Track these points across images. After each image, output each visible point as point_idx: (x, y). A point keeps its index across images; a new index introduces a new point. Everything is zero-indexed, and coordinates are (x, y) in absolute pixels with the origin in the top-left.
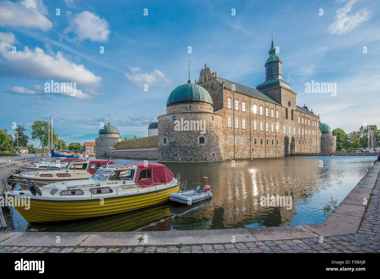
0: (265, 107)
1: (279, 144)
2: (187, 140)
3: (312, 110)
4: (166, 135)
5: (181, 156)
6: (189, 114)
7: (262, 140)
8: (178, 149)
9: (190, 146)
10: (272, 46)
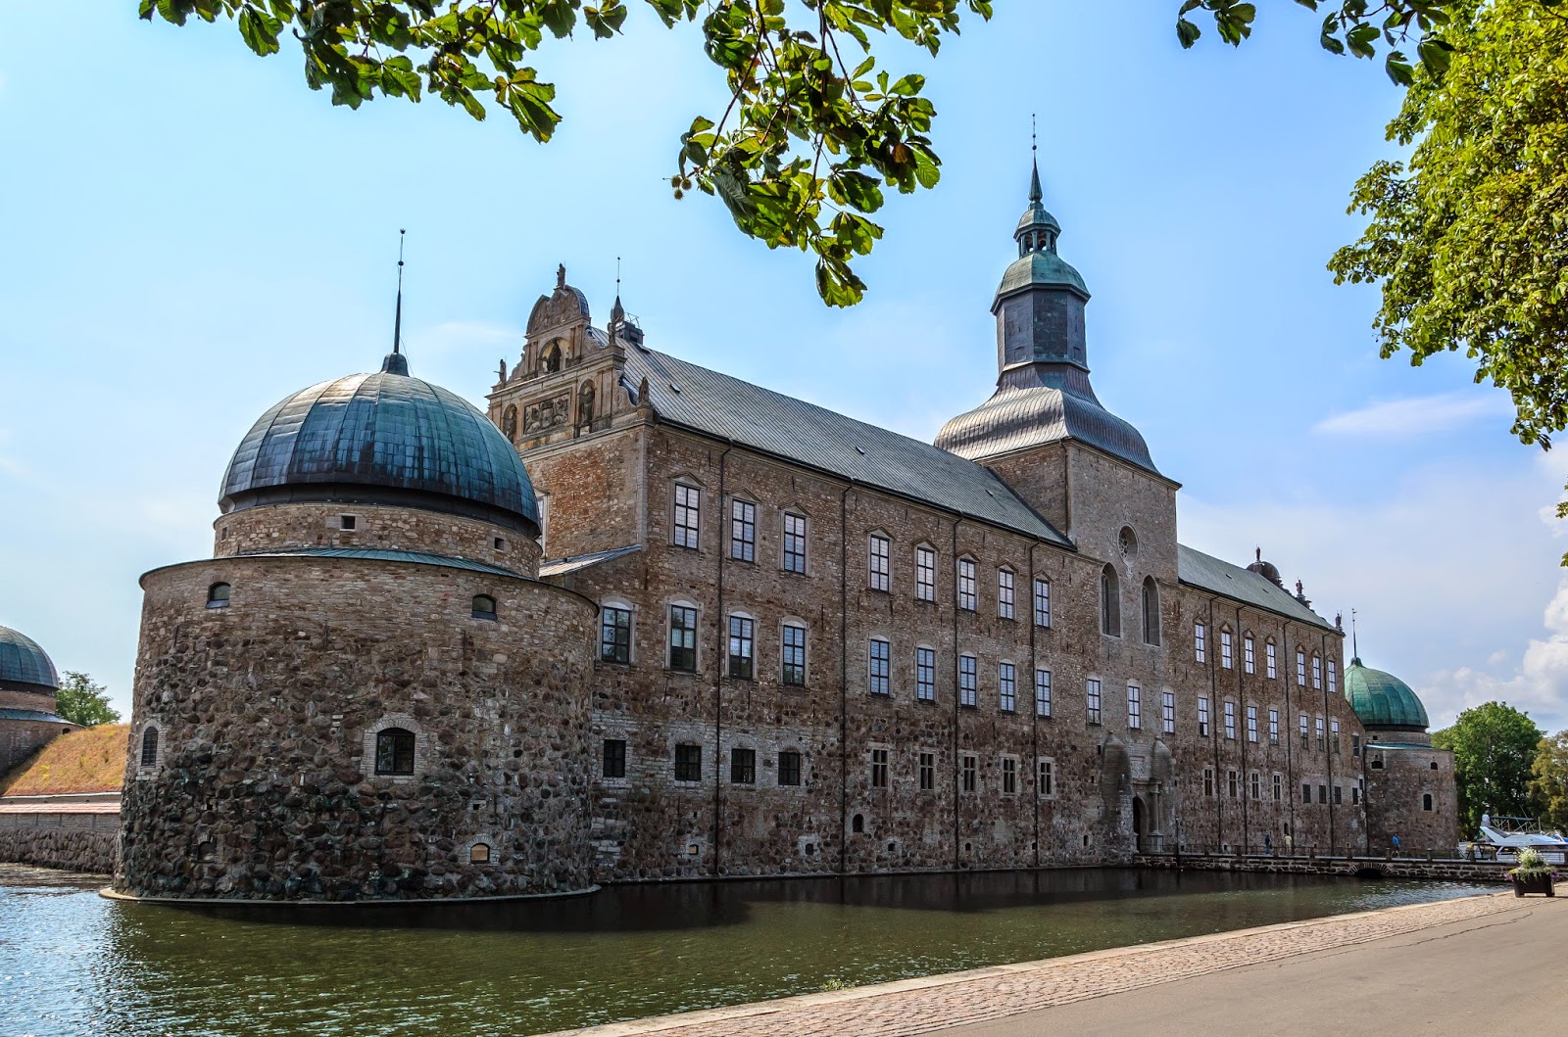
0: (955, 556)
1: (1054, 790)
2: (285, 744)
3: (1300, 586)
4: (162, 710)
5: (235, 860)
6: (316, 573)
7: (927, 759)
8: (222, 807)
9: (303, 789)
10: (1036, 195)
